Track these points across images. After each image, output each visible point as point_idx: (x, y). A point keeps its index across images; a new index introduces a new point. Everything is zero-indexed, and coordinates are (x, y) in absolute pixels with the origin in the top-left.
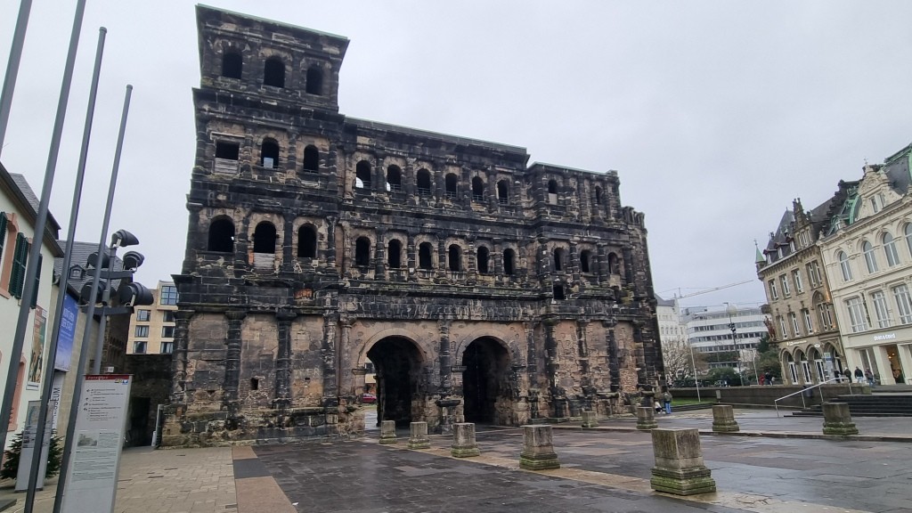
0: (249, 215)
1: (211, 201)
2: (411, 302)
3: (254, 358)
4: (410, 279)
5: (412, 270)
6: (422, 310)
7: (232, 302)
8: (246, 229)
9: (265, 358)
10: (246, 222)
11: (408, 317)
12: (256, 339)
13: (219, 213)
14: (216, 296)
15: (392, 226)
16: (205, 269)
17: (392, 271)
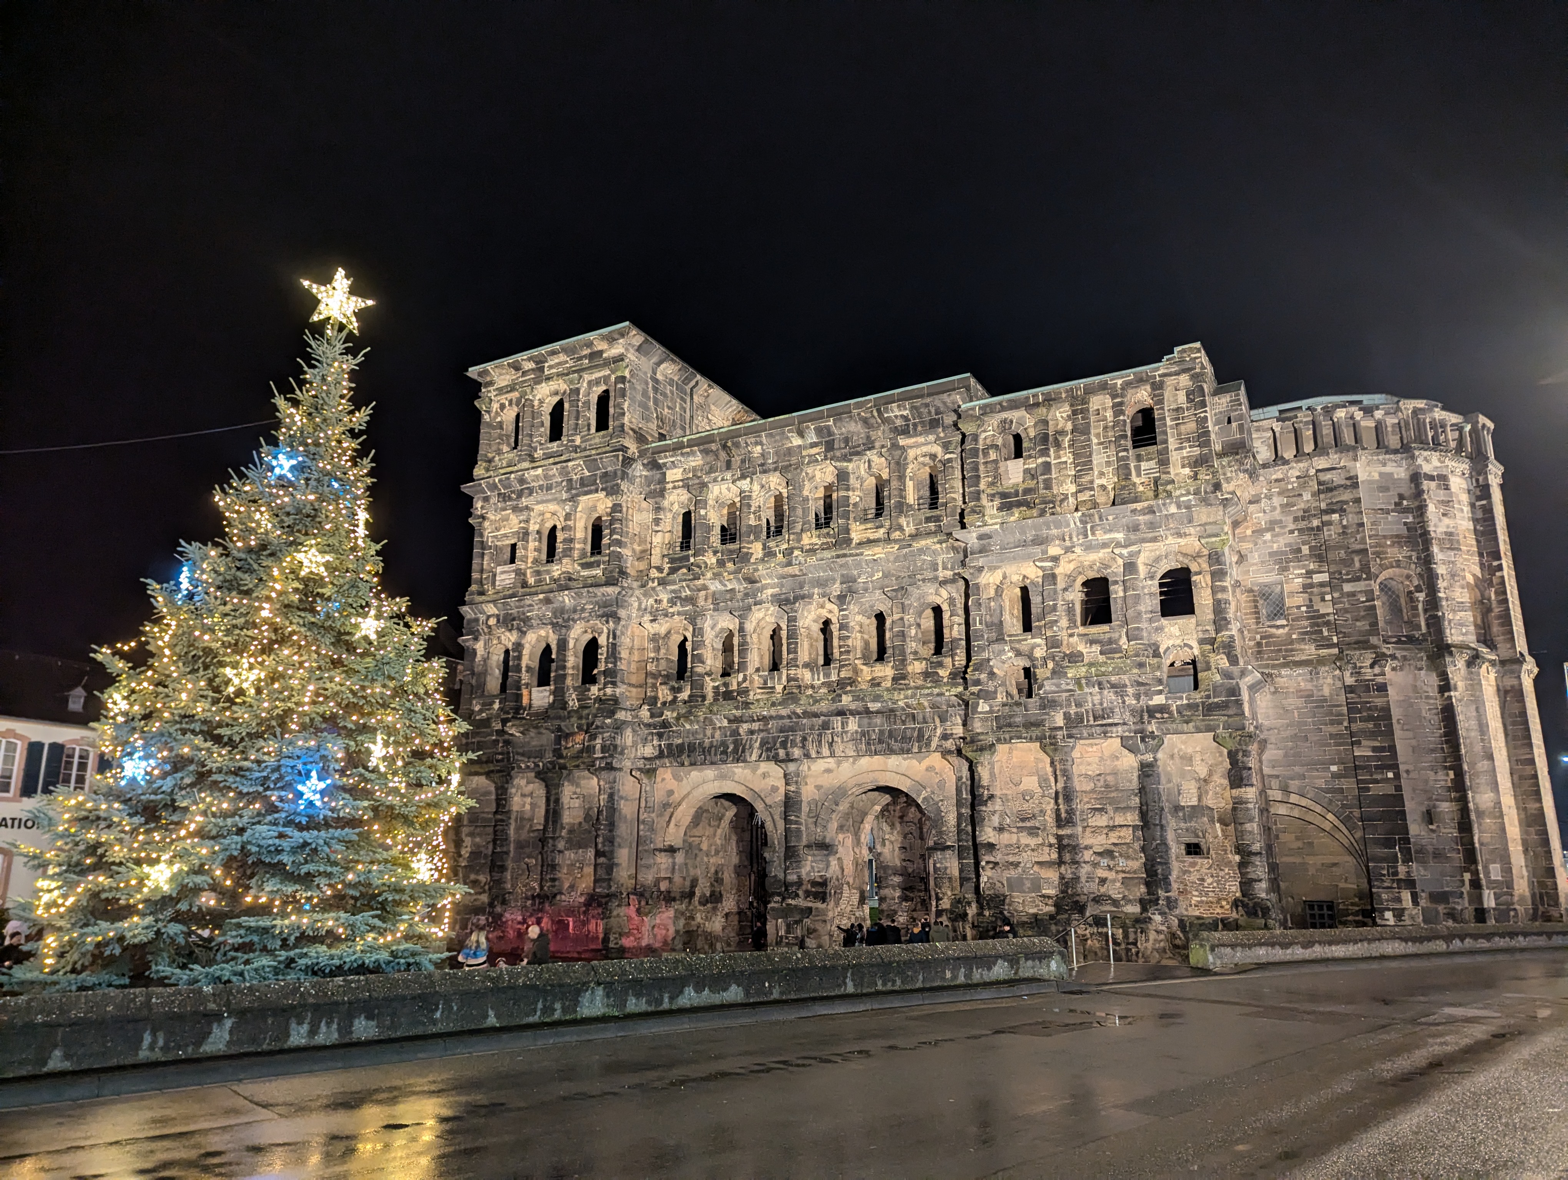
1: (482, 629)
2: (735, 734)
3: (524, 835)
5: (740, 677)
6: (751, 747)
7: (498, 761)
8: (519, 658)
9: (536, 834)
11: (729, 759)
12: (528, 807)
14: (483, 754)
15: (712, 608)
16: (476, 721)
17: (717, 684)
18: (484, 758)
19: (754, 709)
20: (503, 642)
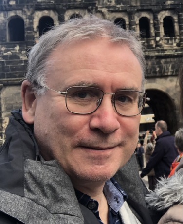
0: (33, 13)
1: (5, 6)
2: (159, 63)
4: (157, 46)
5: (158, 39)
6: (168, 69)
8: (32, 23)
10: (31, 18)
11: (157, 75)
13: (12, 14)
14: (16, 73)
15: (140, 7)
16: (7, 56)
17: (143, 42)
18: (17, 75)
19: (167, 53)
20: (18, 14)
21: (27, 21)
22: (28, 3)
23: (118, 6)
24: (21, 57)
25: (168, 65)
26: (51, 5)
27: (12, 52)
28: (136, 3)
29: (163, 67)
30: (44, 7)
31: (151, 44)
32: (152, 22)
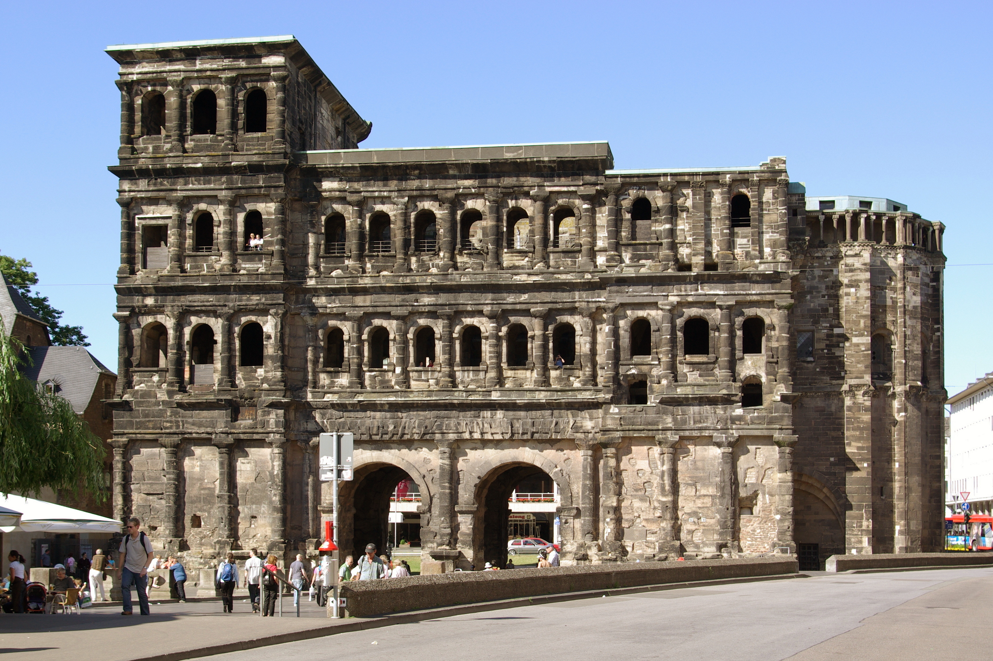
1: (138, 307)
2: (394, 417)
3: (195, 492)
4: (397, 383)
5: (398, 370)
6: (410, 428)
7: (166, 428)
9: (207, 492)
12: (197, 469)
13: (150, 319)
14: (149, 421)
15: (371, 308)
16: (137, 391)
17: (373, 373)
18: (151, 425)
19: (413, 398)
20: (159, 320)
21: (171, 333)
22: (174, 301)
23: (330, 306)
24: (158, 395)
25: (413, 421)
26: (210, 306)
27: (146, 385)
28: (365, 301)
29: (403, 424)
30: (199, 308)
31: (386, 378)
32: (391, 336)
